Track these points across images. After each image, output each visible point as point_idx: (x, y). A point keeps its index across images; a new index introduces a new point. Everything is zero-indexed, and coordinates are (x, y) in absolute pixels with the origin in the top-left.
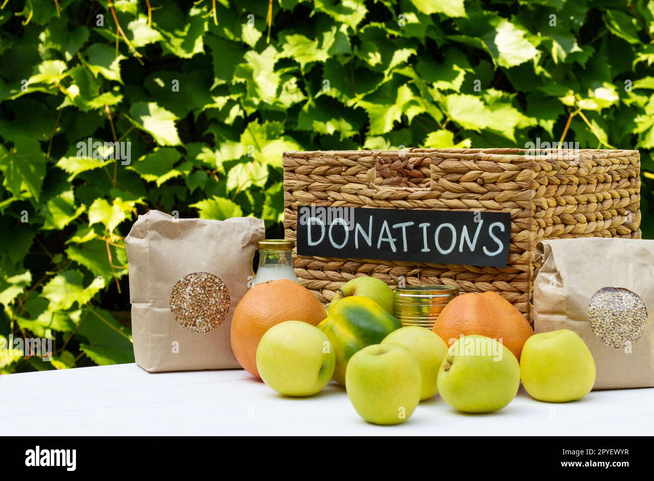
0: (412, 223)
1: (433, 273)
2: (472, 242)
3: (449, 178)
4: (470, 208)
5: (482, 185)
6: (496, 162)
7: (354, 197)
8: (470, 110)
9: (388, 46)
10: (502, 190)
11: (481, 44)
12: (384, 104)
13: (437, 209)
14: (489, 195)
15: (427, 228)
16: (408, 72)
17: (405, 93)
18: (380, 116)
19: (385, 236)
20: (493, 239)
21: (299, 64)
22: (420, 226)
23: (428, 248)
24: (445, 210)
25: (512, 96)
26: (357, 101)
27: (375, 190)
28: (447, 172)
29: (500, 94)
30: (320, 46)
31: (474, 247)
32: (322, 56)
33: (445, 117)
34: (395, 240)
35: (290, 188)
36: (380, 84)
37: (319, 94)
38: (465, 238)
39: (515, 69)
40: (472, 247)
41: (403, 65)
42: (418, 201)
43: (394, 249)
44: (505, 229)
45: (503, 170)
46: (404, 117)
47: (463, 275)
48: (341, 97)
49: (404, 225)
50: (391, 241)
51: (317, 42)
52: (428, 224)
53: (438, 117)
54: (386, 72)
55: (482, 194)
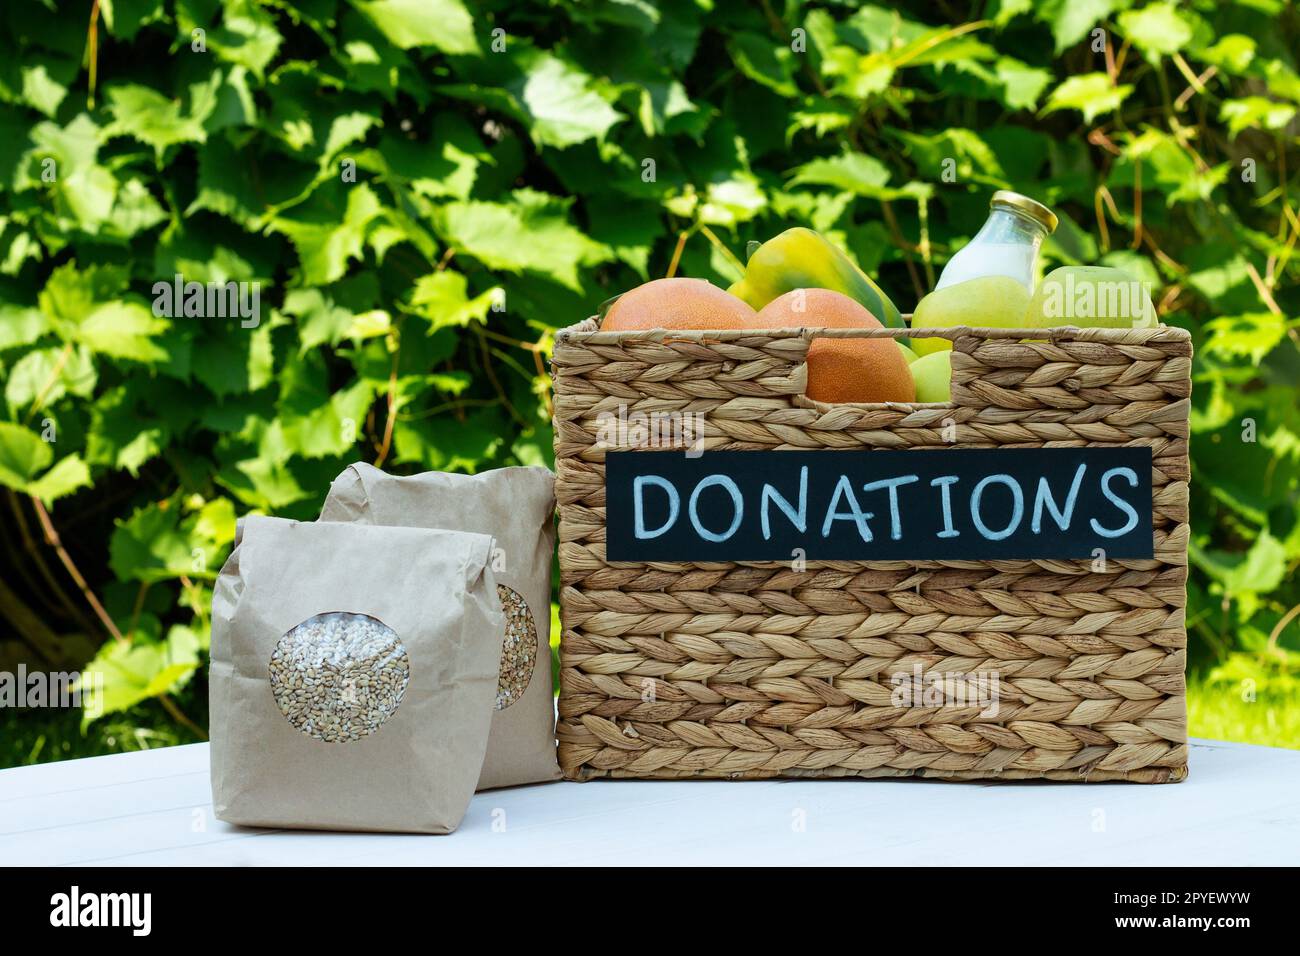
0: (914, 479)
1: (960, 581)
2: (1062, 510)
3: (1000, 380)
4: (1045, 441)
5: (1075, 393)
6: (1110, 343)
7: (755, 428)
8: (497, 231)
9: (323, 108)
10: (1126, 402)
11: (506, 102)
12: (321, 222)
13: (968, 446)
14: (1092, 412)
15: (952, 486)
16: (369, 159)
17: (364, 203)
18: (318, 248)
19: (844, 506)
20: (1112, 503)
21: (150, 149)
22: (935, 482)
23: (955, 528)
24: (987, 447)
25: (567, 203)
26: (268, 221)
27: (814, 411)
28: (991, 368)
29: (543, 199)
30: (186, 112)
31: (1068, 522)
32: (193, 131)
33: (443, 246)
34: (869, 516)
35: (581, 412)
36: (314, 184)
37: (193, 208)
38: (1044, 502)
39: (573, 149)
40: (1064, 522)
41: (355, 146)
42: (925, 431)
43: (866, 535)
44: (1139, 480)
45: (1131, 361)
46: (368, 250)
47: (1033, 583)
48: (237, 211)
49: (892, 485)
50: (860, 519)
51: (176, 105)
52: (954, 479)
53: (428, 248)
54: (324, 161)
55: (1074, 410)
